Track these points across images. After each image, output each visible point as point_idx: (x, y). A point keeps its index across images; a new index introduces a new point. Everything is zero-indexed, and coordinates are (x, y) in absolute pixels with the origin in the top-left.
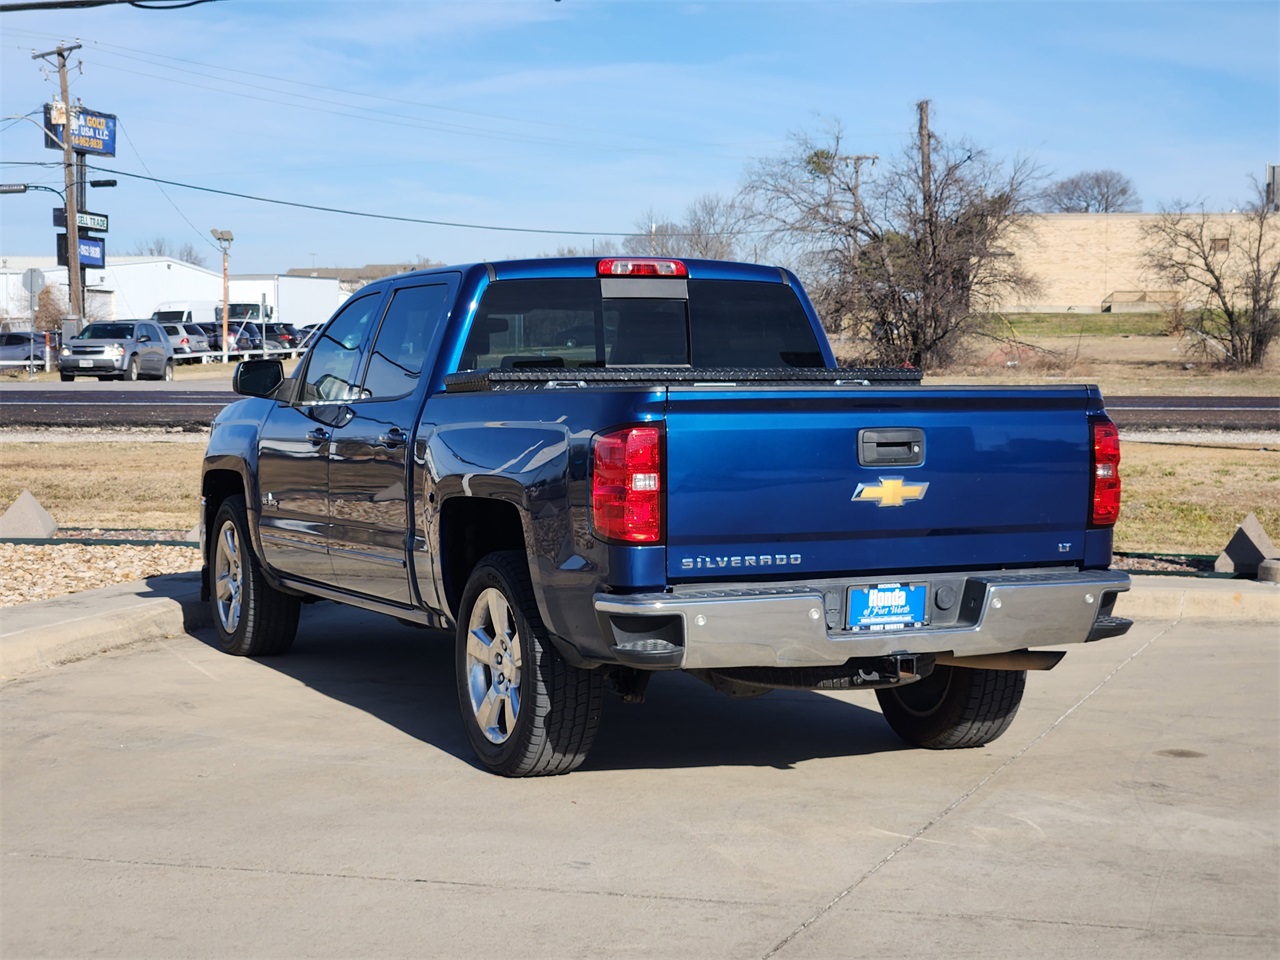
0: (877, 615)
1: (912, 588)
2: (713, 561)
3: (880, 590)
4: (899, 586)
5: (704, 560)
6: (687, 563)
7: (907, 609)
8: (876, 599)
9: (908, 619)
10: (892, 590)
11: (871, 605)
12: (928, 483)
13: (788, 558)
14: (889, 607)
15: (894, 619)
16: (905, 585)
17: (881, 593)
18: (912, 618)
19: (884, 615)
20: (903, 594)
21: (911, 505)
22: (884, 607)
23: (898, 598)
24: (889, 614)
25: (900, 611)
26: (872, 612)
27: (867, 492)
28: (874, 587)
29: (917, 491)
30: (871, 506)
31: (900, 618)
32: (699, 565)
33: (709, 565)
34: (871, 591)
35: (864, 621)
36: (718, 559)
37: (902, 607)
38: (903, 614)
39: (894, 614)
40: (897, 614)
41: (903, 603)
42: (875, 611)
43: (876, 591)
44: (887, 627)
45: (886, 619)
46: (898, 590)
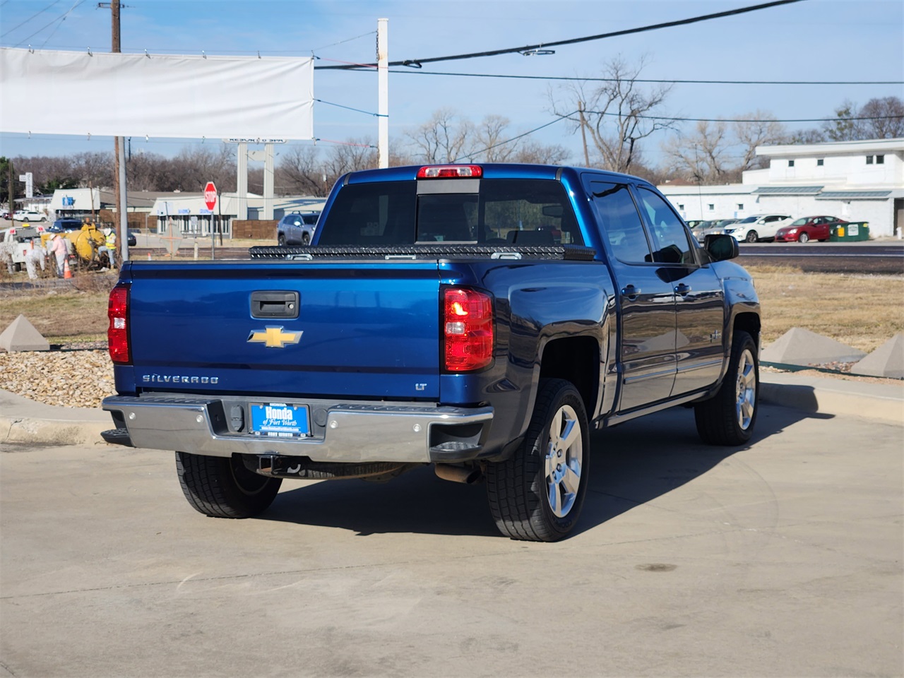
0: (272, 425)
1: (295, 408)
2: (162, 378)
3: (273, 407)
4: (285, 405)
5: (156, 377)
6: (146, 378)
7: (294, 423)
8: (271, 413)
9: (297, 430)
10: (282, 408)
11: (267, 417)
12: (302, 332)
13: (209, 379)
14: (281, 420)
15: (285, 429)
16: (290, 406)
17: (274, 410)
18: (300, 430)
20: (290, 411)
21: (289, 348)
22: (277, 420)
23: (287, 414)
24: (281, 425)
25: (289, 424)
26: (269, 423)
27: (258, 337)
28: (268, 404)
29: (293, 337)
30: (261, 345)
31: (290, 429)
32: (153, 380)
33: (159, 381)
34: (267, 408)
35: (264, 428)
36: (165, 377)
37: (290, 421)
38: (291, 426)
39: (284, 426)
40: (287, 426)
41: (291, 418)
42: (271, 422)
43: (271, 408)
44: (280, 435)
45: (279, 429)
46: (285, 409)
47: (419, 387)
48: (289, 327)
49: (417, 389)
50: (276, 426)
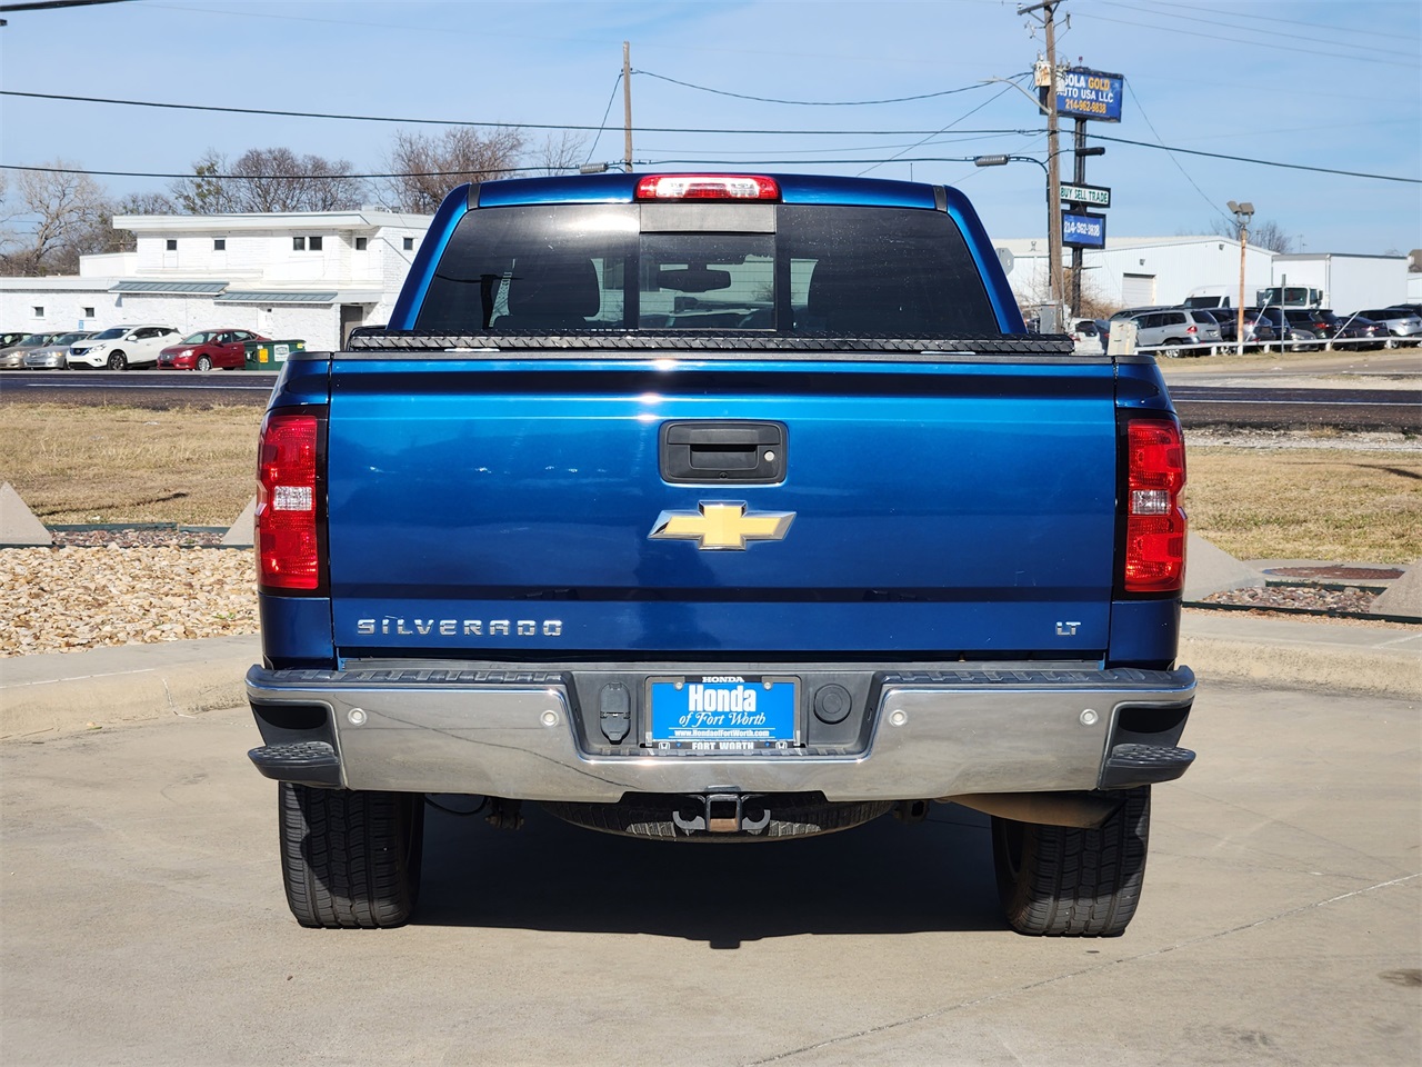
0: (704, 725)
1: (768, 686)
2: (409, 624)
3: (708, 686)
4: (742, 680)
5: (393, 625)
6: (366, 625)
7: (762, 717)
8: (699, 698)
9: (764, 734)
10: (731, 687)
11: (692, 708)
12: (793, 514)
13: (539, 626)
14: (726, 714)
15: (736, 733)
16: (752, 681)
17: (711, 691)
18: (771, 733)
19: (717, 726)
20: (753, 693)
21: (758, 549)
22: (716, 713)
23: (743, 700)
24: (727, 724)
25: (746, 721)
26: (693, 721)
27: (676, 525)
28: (697, 680)
29: (769, 525)
30: (685, 549)
31: (749, 733)
32: (385, 630)
33: (400, 630)
34: (692, 687)
35: (681, 735)
36: (418, 622)
37: (750, 714)
38: (752, 726)
39: (735, 726)
40: (741, 726)
41: (753, 709)
42: (701, 718)
43: (700, 687)
44: (723, 746)
45: (720, 733)
46: (740, 688)
47: (1065, 628)
48: (759, 503)
49: (1059, 630)
50: (716, 726)
